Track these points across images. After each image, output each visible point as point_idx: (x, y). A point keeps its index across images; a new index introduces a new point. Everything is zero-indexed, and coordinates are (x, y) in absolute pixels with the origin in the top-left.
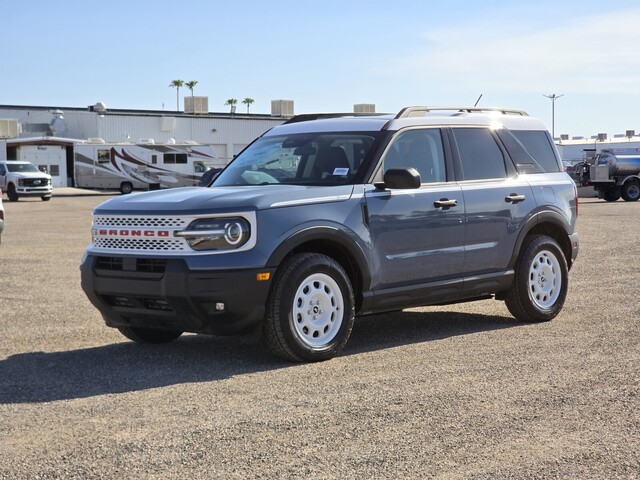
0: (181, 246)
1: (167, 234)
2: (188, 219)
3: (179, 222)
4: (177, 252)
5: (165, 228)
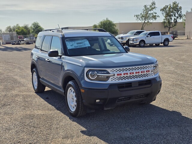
0: (152, 75)
1: (149, 71)
3: (151, 67)
5: (147, 69)
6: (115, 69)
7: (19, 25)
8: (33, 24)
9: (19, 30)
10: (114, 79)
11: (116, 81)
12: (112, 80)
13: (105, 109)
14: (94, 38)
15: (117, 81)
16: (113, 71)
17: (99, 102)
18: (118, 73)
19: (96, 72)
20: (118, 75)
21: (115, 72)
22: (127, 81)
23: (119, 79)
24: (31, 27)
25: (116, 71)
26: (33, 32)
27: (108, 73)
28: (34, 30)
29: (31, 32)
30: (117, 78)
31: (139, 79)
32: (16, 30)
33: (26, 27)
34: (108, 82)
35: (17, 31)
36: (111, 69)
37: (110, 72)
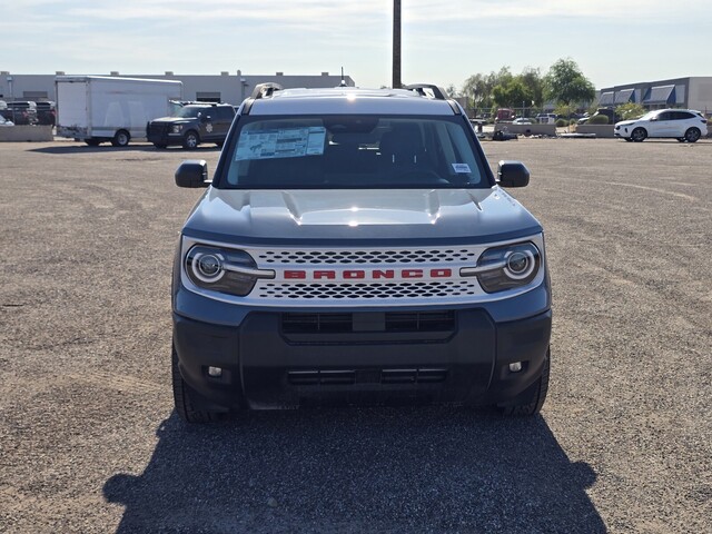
0: (470, 289)
1: (448, 273)
2: (479, 249)
3: (464, 255)
4: (463, 299)
5: (442, 264)
6: (278, 250)
7: (509, 71)
8: (556, 68)
9: (506, 88)
10: (271, 289)
11: (282, 302)
12: (264, 292)
13: (255, 407)
14: (359, 122)
15: (286, 302)
16: (270, 257)
17: (218, 377)
18: (293, 266)
19: (220, 256)
20: (288, 275)
21: (278, 261)
22: (331, 302)
23: (293, 293)
24: (548, 78)
25: (285, 257)
26: (552, 97)
27: (253, 264)
28: (556, 90)
29: (545, 94)
30: (286, 289)
31: (391, 302)
32: (497, 87)
33: (530, 79)
34: (247, 301)
35: (497, 93)
36: (263, 250)
37: (259, 261)
